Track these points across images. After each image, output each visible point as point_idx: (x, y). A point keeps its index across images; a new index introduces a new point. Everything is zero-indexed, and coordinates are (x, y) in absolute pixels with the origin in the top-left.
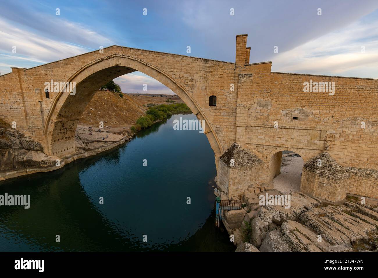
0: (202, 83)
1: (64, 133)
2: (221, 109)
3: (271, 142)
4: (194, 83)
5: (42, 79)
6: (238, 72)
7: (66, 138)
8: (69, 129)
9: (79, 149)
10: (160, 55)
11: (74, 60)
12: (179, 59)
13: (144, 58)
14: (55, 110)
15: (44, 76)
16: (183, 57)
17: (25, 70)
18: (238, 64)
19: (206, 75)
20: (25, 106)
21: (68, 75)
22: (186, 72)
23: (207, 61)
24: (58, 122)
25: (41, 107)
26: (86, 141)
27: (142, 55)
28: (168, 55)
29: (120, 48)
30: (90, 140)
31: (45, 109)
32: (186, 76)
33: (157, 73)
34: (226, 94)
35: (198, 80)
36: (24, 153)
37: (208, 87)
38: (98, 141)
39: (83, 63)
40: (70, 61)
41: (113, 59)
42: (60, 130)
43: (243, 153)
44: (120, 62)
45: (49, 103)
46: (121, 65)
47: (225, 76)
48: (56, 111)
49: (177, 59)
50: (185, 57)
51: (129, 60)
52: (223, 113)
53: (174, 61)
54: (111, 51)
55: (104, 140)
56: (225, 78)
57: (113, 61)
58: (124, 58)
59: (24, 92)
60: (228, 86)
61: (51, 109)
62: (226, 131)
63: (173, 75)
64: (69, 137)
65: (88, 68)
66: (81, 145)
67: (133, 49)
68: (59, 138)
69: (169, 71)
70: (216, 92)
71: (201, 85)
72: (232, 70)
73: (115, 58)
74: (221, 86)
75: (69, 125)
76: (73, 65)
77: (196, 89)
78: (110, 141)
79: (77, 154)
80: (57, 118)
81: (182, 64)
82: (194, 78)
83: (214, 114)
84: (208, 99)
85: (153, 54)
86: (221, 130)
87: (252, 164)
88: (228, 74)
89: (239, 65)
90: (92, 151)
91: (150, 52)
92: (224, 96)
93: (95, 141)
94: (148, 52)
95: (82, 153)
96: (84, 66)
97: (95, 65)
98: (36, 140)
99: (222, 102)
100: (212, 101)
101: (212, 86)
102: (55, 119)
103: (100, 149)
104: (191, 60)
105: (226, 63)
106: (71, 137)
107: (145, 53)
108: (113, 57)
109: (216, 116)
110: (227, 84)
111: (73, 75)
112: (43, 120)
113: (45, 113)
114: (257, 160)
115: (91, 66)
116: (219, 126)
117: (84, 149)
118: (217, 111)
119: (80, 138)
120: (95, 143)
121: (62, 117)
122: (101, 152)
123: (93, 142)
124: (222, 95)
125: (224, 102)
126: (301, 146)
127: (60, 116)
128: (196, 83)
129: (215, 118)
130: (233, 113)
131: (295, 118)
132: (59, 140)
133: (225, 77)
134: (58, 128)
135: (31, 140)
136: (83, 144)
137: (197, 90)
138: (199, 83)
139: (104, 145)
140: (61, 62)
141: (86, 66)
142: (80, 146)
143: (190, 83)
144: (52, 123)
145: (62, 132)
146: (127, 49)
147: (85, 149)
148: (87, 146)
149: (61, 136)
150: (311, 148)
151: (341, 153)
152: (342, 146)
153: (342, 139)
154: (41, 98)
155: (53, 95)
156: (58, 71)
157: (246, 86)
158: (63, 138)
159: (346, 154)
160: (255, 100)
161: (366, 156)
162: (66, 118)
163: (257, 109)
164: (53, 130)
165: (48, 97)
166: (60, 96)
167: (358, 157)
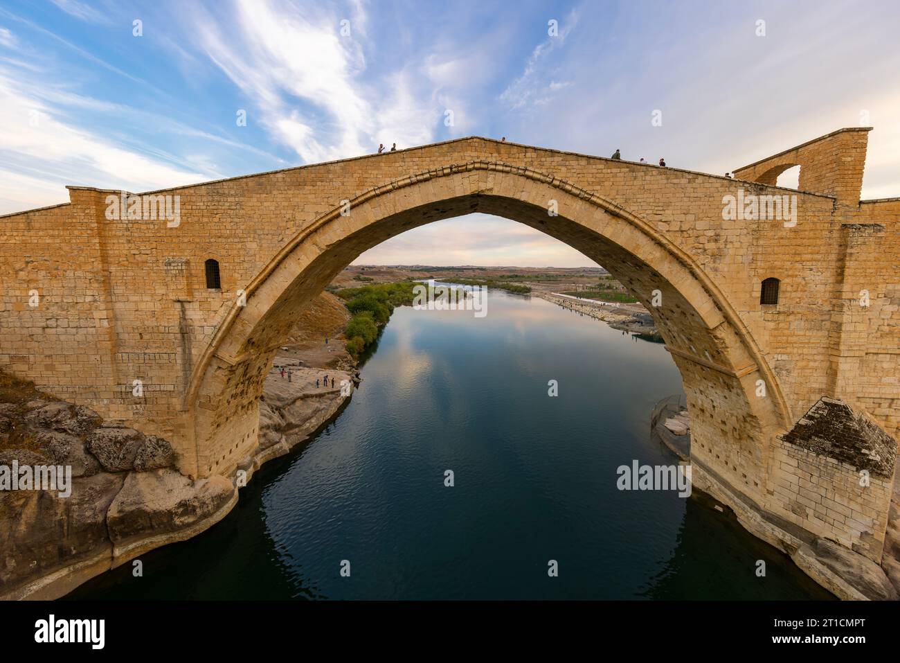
0: (745, 245)
1: (242, 392)
2: (793, 313)
4: (721, 244)
5: (197, 227)
6: (840, 218)
7: (243, 407)
8: (255, 379)
9: (265, 431)
10: (623, 170)
11: (328, 172)
12: (684, 181)
13: (569, 175)
14: (240, 329)
15: (205, 220)
16: (695, 176)
18: (841, 200)
19: (756, 226)
20: (113, 319)
21: (300, 216)
22: (701, 216)
23: (761, 189)
24: (239, 364)
25: (183, 317)
26: (279, 404)
27: (564, 169)
28: (650, 169)
29: (492, 144)
30: (287, 399)
31: (197, 324)
32: (700, 225)
33: (607, 217)
34: (805, 275)
35: (735, 239)
37: (759, 257)
38: (305, 398)
40: (313, 175)
41: (467, 174)
42: (237, 386)
44: (490, 185)
45: (215, 304)
46: (495, 193)
47: (807, 227)
48: (238, 330)
49: (676, 181)
50: (700, 177)
51: (522, 179)
52: (796, 324)
53: (668, 186)
54: (462, 154)
56: (807, 233)
57: (466, 181)
58: (507, 172)
59: (113, 269)
60: (811, 253)
61: (226, 324)
62: (803, 368)
63: (660, 223)
64: (250, 403)
65: (377, 198)
66: (270, 418)
67: (535, 149)
68: (228, 414)
69: (651, 212)
70: (780, 268)
71: (742, 251)
72: (827, 214)
73: (474, 172)
74: (795, 254)
75: (258, 365)
76: (323, 188)
77: (727, 260)
79: (264, 447)
80: (239, 353)
81: (692, 195)
82: (723, 233)
83: (772, 325)
84: (758, 288)
85: (601, 166)
86: (788, 367)
88: (814, 223)
89: (844, 202)
90: (297, 430)
91: (592, 161)
92: (800, 280)
93: (298, 398)
94: (583, 159)
95: (277, 443)
96: (366, 191)
97: (402, 190)
99: (794, 295)
100: (770, 291)
101: (770, 254)
102: (234, 354)
103: (313, 420)
104: (718, 184)
105: (811, 196)
106: (254, 400)
107: (573, 163)
108: (470, 170)
109: (776, 332)
110: (810, 248)
111: (321, 218)
112: (186, 361)
113: (200, 337)
115: (389, 191)
116: (785, 357)
117: (277, 428)
118: (781, 317)
119: (262, 398)
120: (299, 403)
121: (250, 348)
122: (317, 427)
123: (294, 402)
124: (796, 276)
125: (799, 294)
127: (248, 343)
128: (728, 246)
129: (775, 336)
130: (822, 321)
132: (228, 418)
133: (805, 231)
134: (234, 382)
136: (273, 411)
137: (730, 264)
138: (737, 245)
139: (317, 405)
140: (279, 176)
141: (373, 193)
142: (267, 421)
143: (711, 246)
144: (220, 368)
145: (239, 391)
146: (515, 150)
147: (279, 429)
148: (282, 416)
149: (233, 404)
154: (188, 290)
155: (239, 279)
156: (262, 205)
157: (868, 254)
158: (237, 411)
160: (882, 290)
162: (259, 346)
163: (881, 310)
164: (222, 393)
165: (213, 286)
166: (263, 282)
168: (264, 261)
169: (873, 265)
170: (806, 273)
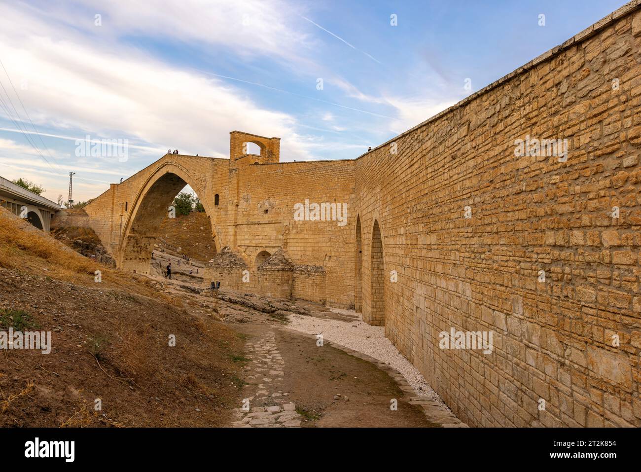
0: (211, 182)
1: (138, 251)
2: (222, 208)
3: (253, 242)
6: (231, 167)
7: (140, 259)
8: (144, 249)
10: (190, 159)
14: (130, 224)
19: (213, 174)
20: (112, 222)
22: (202, 173)
23: (213, 160)
24: (131, 237)
25: (121, 221)
27: (181, 161)
31: (123, 223)
32: (202, 176)
33: (188, 176)
35: (208, 180)
37: (214, 186)
39: (149, 174)
42: (134, 247)
43: (228, 255)
44: (169, 169)
45: (126, 216)
46: (169, 172)
51: (174, 166)
52: (222, 213)
55: (191, 273)
57: (165, 169)
58: (171, 164)
61: (127, 223)
62: (225, 232)
63: (195, 177)
64: (144, 259)
65: (152, 178)
68: (131, 257)
70: (219, 190)
71: (210, 185)
72: (228, 166)
74: (222, 184)
75: (144, 243)
77: (207, 188)
78: (198, 278)
80: (130, 233)
81: (200, 165)
82: (206, 178)
83: (216, 214)
84: (214, 198)
85: (186, 158)
86: (221, 231)
87: (231, 267)
88: (226, 171)
89: (232, 160)
93: (178, 273)
98: (114, 257)
100: (217, 199)
101: (216, 185)
102: (128, 233)
105: (224, 160)
106: (146, 259)
107: (183, 158)
108: (165, 165)
109: (218, 216)
110: (225, 181)
112: (120, 235)
113: (123, 227)
114: (242, 264)
115: (153, 175)
116: (220, 227)
118: (219, 210)
119: (161, 266)
121: (135, 232)
124: (222, 193)
125: (223, 200)
126: (272, 244)
127: (133, 230)
128: (207, 183)
129: (217, 218)
131: (266, 211)
132: (131, 259)
133: (224, 174)
134: (132, 244)
135: (110, 257)
137: (207, 190)
138: (209, 182)
143: (203, 183)
144: (126, 238)
145: (135, 250)
149: (134, 255)
150: (277, 245)
151: (295, 248)
152: (295, 240)
153: (294, 231)
154: (122, 212)
155: (130, 207)
156: (135, 183)
157: (234, 181)
158: (136, 259)
159: (299, 248)
160: (242, 195)
161: (310, 249)
162: (140, 233)
163: (243, 204)
164: (126, 246)
165: (126, 210)
166: (134, 208)
167: (305, 251)
168: (133, 202)
169: (236, 185)
170: (225, 191)
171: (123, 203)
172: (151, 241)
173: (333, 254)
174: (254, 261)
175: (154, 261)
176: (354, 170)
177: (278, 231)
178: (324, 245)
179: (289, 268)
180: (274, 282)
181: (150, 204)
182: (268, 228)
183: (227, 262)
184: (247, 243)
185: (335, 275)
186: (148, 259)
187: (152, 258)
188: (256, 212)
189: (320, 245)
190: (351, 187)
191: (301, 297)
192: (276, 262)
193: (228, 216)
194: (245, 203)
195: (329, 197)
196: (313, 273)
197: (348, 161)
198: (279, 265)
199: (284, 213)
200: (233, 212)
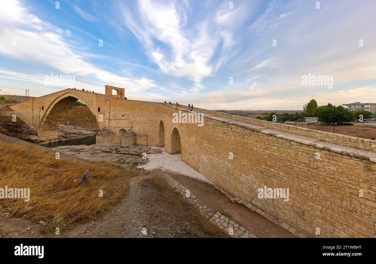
1: (50, 127)
2: (102, 113)
3: (117, 125)
6: (106, 98)
7: (52, 130)
8: (54, 125)
14: (46, 116)
17: (36, 98)
19: (96, 100)
20: (33, 114)
21: (51, 100)
24: (46, 121)
25: (40, 114)
26: (66, 133)
30: (69, 133)
32: (90, 100)
33: (82, 99)
35: (94, 102)
36: (28, 136)
37: (97, 104)
38: (74, 133)
39: (58, 95)
42: (48, 125)
44: (70, 95)
45: (43, 112)
56: (102, 101)
57: (68, 95)
58: (72, 93)
59: (34, 108)
60: (103, 104)
61: (44, 115)
64: (54, 129)
68: (47, 129)
69: (86, 98)
70: (100, 106)
72: (104, 97)
74: (101, 104)
75: (54, 123)
76: (54, 96)
77: (94, 105)
79: (59, 139)
84: (97, 109)
86: (101, 121)
87: (108, 134)
88: (103, 99)
90: (68, 138)
95: (62, 139)
98: (35, 130)
100: (99, 109)
102: (45, 119)
103: (74, 138)
105: (102, 95)
108: (68, 93)
111: (54, 100)
112: (39, 120)
113: (41, 117)
114: (113, 133)
117: (63, 137)
119: (63, 131)
123: (71, 133)
125: (102, 110)
126: (126, 126)
127: (48, 118)
131: (123, 116)
135: (33, 130)
136: (64, 134)
140: (50, 95)
141: (60, 96)
142: (61, 135)
143: (92, 103)
144: (44, 121)
148: (66, 135)
150: (128, 127)
151: (136, 128)
152: (136, 126)
153: (136, 123)
154: (40, 110)
155: (45, 109)
156: (48, 99)
157: (108, 104)
158: (49, 130)
159: (137, 128)
160: (112, 109)
161: (142, 129)
162: (52, 119)
163: (112, 112)
164: (44, 125)
165: (43, 109)
166: (48, 109)
167: (140, 129)
168: (48, 106)
169: (109, 105)
170: (103, 107)
171: (40, 107)
172: (57, 122)
173: (151, 130)
174: (118, 132)
175: (59, 130)
176: (158, 106)
177: (129, 123)
178: (147, 127)
179: (134, 135)
180: (129, 140)
181: (58, 108)
182: (124, 121)
183: (106, 133)
184: (115, 126)
185: (151, 137)
186: (56, 129)
187: (58, 129)
188: (118, 115)
189: (146, 127)
190: (157, 111)
191: (139, 144)
192: (130, 133)
193: (105, 116)
194: (113, 112)
195: (149, 113)
196: (144, 136)
197: (156, 103)
198: (131, 134)
199: (131, 117)
200: (108, 115)
